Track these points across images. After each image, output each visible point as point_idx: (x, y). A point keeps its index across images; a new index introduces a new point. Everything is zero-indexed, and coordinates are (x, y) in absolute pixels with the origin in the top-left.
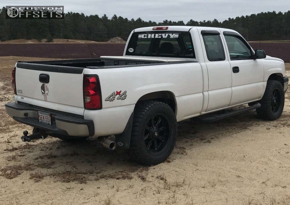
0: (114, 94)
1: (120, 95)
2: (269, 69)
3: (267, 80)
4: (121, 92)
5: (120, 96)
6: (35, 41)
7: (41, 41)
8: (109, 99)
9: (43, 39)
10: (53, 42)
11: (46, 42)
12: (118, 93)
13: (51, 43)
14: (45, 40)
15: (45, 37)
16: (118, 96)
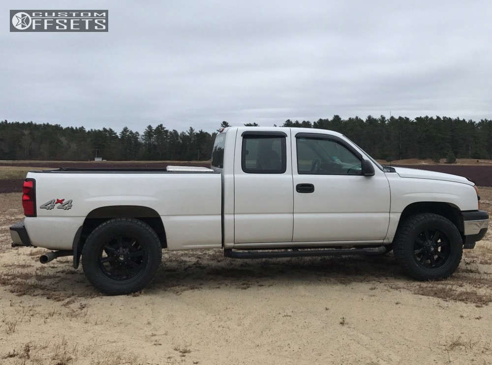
0: (53, 202)
1: (62, 203)
2: (404, 194)
3: (402, 211)
4: (63, 200)
5: (63, 205)
6: (430, 162)
7: (439, 162)
8: (45, 207)
9: (442, 158)
10: (456, 163)
11: (445, 163)
12: (58, 201)
13: (453, 164)
14: (445, 160)
15: (444, 156)
16: (59, 204)
